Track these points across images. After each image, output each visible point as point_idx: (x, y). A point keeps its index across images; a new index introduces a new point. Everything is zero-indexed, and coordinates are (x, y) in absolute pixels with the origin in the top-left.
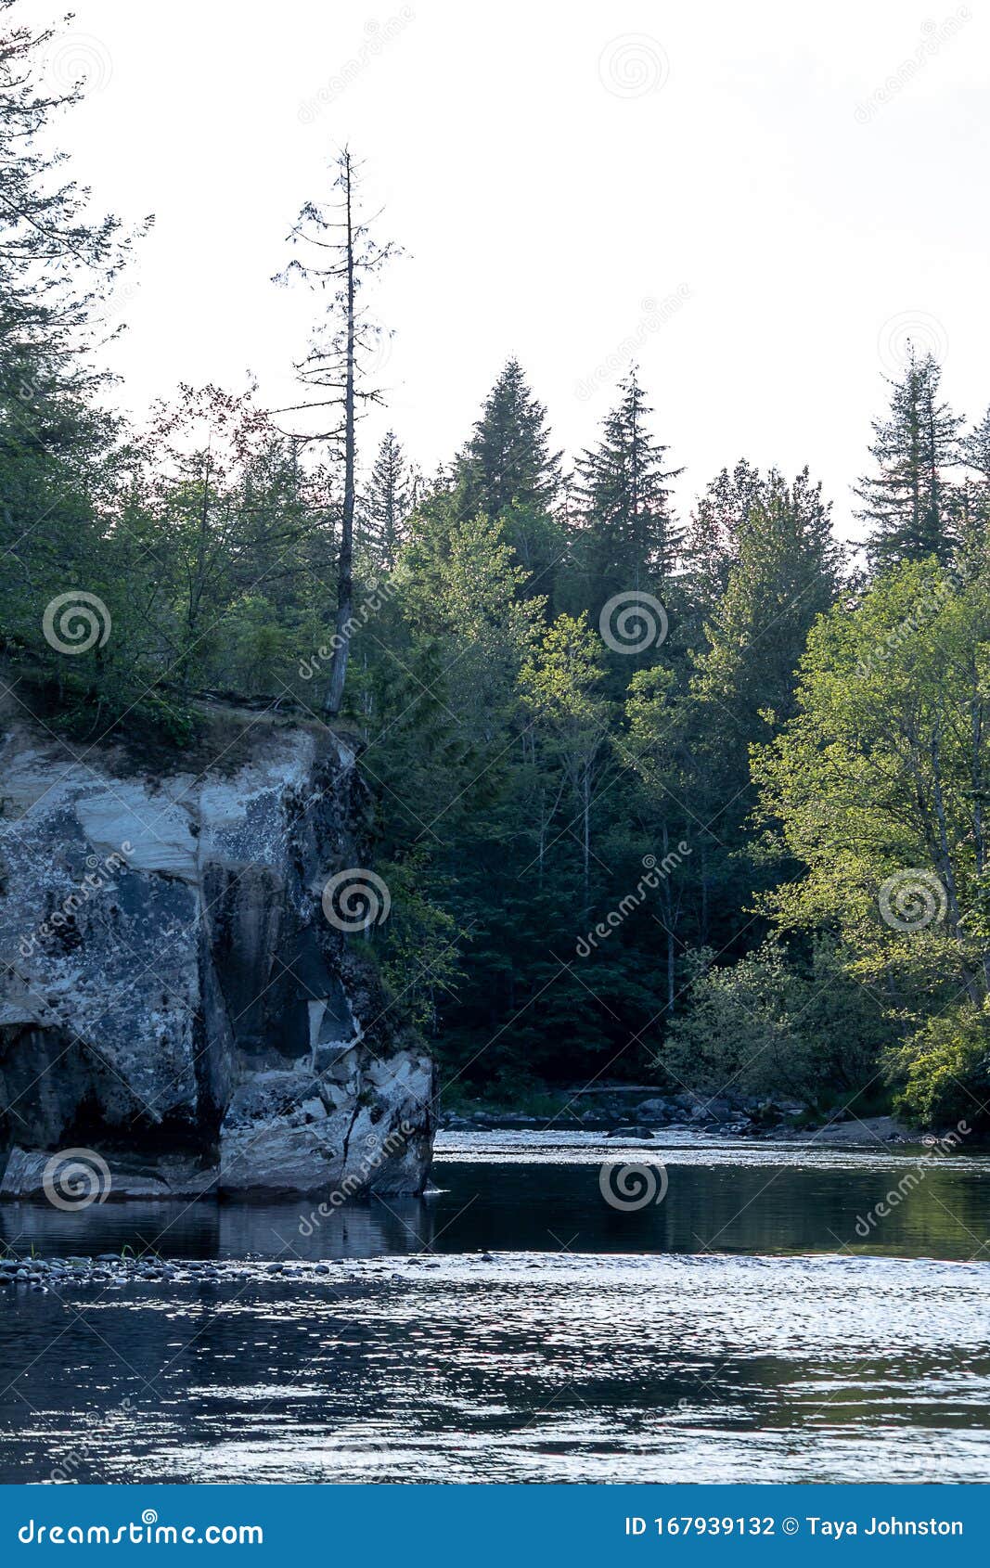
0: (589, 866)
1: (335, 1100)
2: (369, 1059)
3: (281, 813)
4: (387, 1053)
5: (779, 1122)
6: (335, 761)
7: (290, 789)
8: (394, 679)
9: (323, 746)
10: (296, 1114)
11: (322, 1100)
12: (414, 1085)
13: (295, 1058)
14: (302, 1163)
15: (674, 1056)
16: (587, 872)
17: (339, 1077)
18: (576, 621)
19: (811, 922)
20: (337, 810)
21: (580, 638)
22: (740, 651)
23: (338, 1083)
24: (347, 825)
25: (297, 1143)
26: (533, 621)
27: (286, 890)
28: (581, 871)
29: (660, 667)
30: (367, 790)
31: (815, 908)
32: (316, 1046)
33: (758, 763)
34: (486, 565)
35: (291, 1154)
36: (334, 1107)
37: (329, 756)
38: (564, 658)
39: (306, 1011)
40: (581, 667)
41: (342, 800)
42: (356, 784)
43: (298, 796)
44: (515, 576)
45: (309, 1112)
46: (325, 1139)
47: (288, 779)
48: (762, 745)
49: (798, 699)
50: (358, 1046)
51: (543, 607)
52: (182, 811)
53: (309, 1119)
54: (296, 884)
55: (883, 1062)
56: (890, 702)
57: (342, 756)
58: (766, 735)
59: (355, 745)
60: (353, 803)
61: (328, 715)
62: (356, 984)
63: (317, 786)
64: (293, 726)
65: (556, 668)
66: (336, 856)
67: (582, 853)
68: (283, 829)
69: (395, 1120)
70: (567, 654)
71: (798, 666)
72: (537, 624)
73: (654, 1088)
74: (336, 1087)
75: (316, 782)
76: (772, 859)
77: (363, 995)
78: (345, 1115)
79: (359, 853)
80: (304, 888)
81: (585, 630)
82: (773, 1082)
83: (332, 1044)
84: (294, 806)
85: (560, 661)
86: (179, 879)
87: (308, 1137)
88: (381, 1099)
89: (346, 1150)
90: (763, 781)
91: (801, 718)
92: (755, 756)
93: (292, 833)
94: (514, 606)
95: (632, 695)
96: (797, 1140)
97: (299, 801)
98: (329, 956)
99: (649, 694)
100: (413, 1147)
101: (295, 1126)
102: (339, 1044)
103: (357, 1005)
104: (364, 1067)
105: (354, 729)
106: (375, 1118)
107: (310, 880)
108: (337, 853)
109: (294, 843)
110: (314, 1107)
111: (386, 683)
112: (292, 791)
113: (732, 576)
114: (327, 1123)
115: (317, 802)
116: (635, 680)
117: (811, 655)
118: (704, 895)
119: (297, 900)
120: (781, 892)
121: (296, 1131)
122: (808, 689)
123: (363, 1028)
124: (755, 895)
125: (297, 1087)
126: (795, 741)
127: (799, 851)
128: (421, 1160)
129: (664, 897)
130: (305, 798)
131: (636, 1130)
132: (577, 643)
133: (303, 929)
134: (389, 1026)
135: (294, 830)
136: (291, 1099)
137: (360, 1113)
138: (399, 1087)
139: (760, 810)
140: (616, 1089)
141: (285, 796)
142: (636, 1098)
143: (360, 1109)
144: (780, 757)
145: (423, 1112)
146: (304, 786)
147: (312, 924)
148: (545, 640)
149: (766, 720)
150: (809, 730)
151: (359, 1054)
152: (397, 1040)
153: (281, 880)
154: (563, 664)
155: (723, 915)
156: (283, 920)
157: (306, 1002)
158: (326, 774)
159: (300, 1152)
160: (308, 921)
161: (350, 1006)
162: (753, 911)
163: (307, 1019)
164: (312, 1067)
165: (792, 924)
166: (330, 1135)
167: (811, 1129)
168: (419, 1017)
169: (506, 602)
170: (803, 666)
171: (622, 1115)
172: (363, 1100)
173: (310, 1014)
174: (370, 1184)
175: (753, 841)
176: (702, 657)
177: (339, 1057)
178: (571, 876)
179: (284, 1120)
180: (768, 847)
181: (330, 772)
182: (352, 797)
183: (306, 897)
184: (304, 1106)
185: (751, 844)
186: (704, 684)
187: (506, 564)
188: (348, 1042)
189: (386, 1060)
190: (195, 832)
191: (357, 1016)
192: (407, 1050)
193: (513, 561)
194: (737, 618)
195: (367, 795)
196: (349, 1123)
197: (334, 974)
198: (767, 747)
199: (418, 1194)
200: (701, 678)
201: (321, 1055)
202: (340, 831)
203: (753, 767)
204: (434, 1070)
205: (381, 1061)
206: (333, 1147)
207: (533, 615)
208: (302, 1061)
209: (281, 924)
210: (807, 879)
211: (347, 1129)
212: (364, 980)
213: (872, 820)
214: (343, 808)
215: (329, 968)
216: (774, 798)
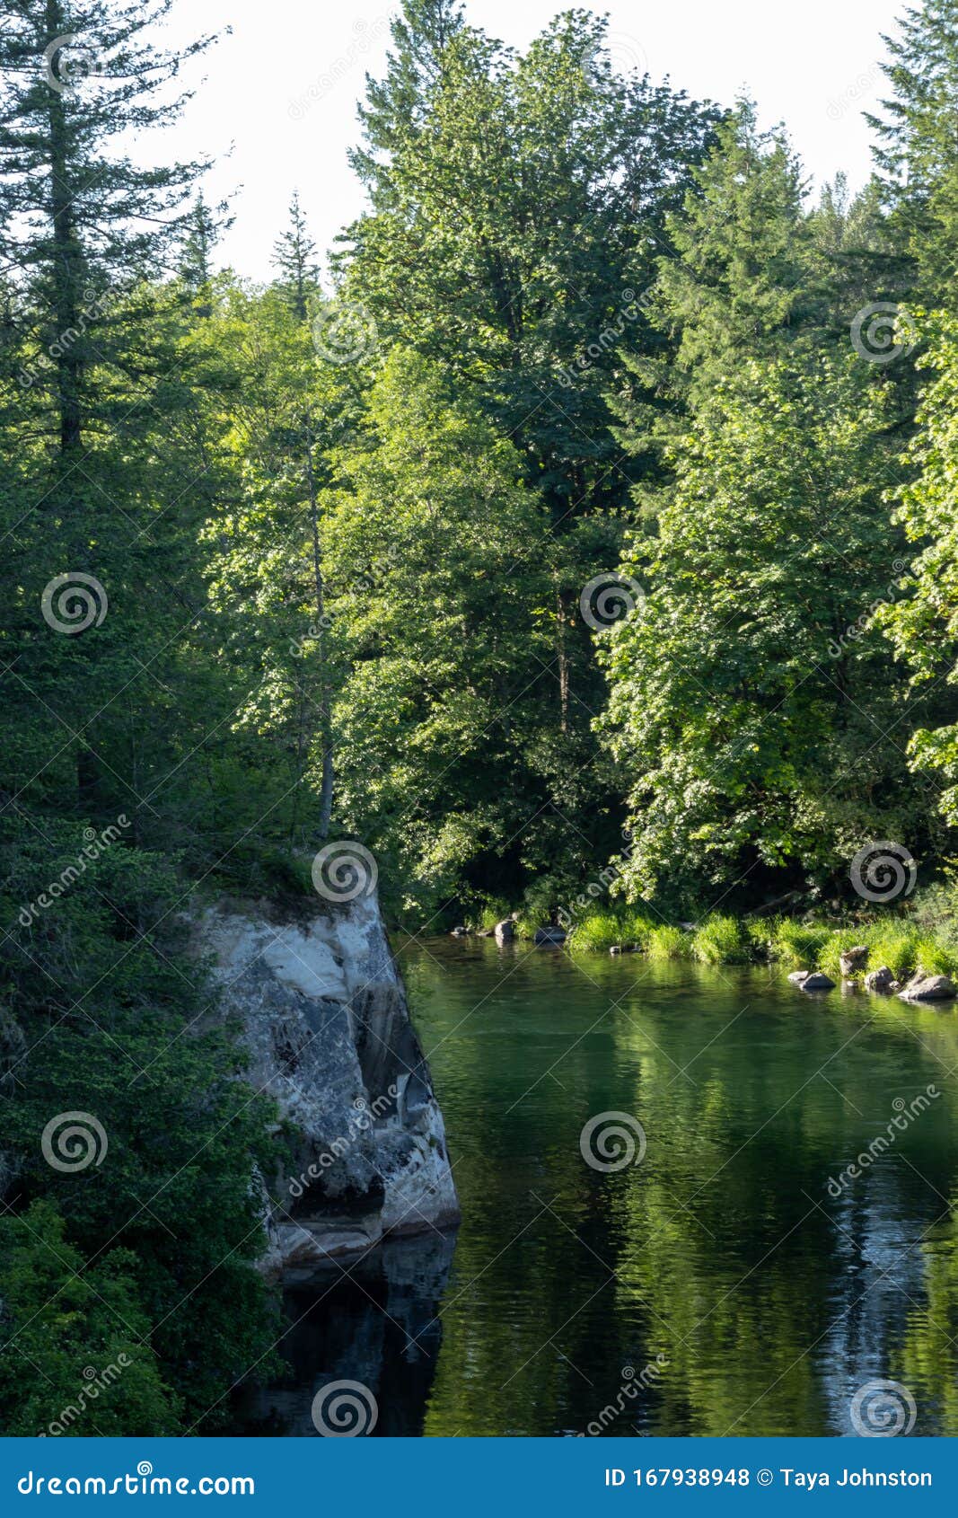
1: (422, 1148)
10: (410, 1163)
11: (418, 1149)
13: (387, 1118)
17: (421, 1129)
23: (421, 1134)
32: (403, 1109)
39: (396, 1083)
46: (429, 1179)
52: (326, 947)
68: (388, 951)
74: (420, 1137)
83: (416, 1107)
86: (334, 1001)
101: (412, 1173)
102: (421, 1106)
106: (441, 1155)
136: (401, 1152)
137: (433, 1154)
143: (432, 1151)
153: (397, 993)
157: (396, 1076)
159: (418, 1192)
161: (426, 1076)
164: (401, 1124)
172: (430, 1143)
173: (398, 1085)
177: (421, 1116)
184: (412, 1156)
188: (426, 1103)
190: (340, 962)
201: (410, 1115)
208: (392, 1120)
211: (435, 1168)
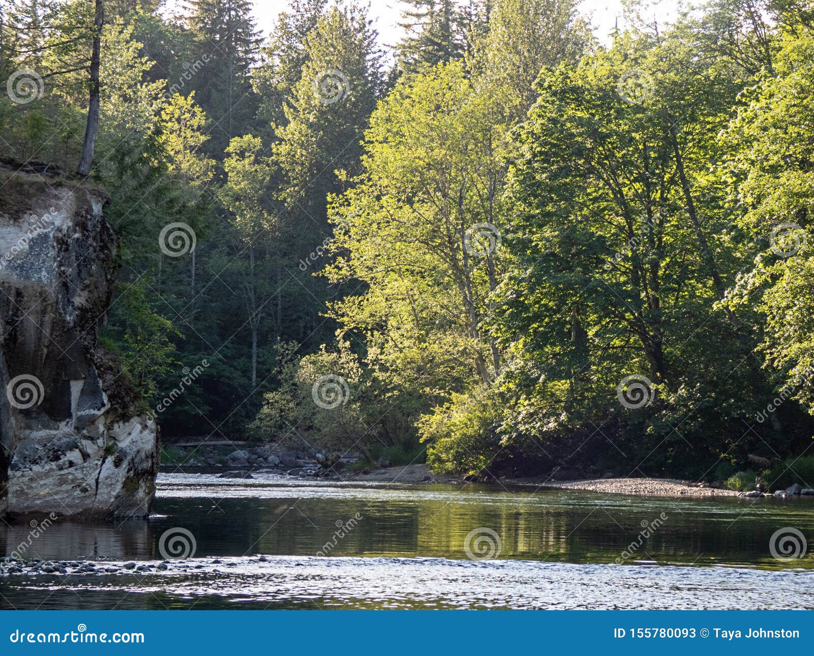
0: (196, 280)
1: (89, 451)
2: (112, 422)
3: (53, 247)
4: (125, 418)
5: (342, 467)
6: (89, 210)
7: (59, 230)
8: (130, 152)
9: (81, 200)
10: (62, 460)
11: (80, 451)
12: (143, 441)
13: (60, 421)
14: (66, 495)
15: (268, 419)
16: (193, 284)
17: (92, 435)
18: (186, 99)
19: (368, 324)
20: (91, 245)
21: (189, 111)
22: (311, 126)
23: (92, 439)
24: (98, 257)
25: (62, 481)
26: (156, 98)
27: (57, 303)
28: (189, 284)
29: (250, 136)
30: (111, 231)
31: (371, 314)
32: (76, 413)
33: (333, 208)
34: (121, 56)
35: (58, 489)
36: (89, 456)
37: (86, 207)
38: (176, 126)
39: (69, 387)
40: (189, 133)
41: (95, 239)
42: (104, 227)
43: (64, 235)
44: (143, 64)
45: (71, 459)
46: (83, 479)
47: (58, 223)
48: (337, 195)
49: (363, 163)
50: (107, 412)
51: (163, 88)
53: (71, 464)
54: (63, 298)
55: (420, 425)
56: (429, 166)
57: (94, 207)
58: (339, 188)
59: (102, 199)
60: (102, 241)
61: (81, 176)
62: (105, 369)
63: (77, 228)
64: (59, 185)
65: (171, 133)
66: (91, 278)
67: (189, 271)
68: (55, 258)
69: (131, 465)
70: (179, 123)
71: (363, 138)
72: (159, 100)
73: (240, 443)
74: (90, 442)
75: (77, 225)
76: (343, 278)
77: (109, 377)
78: (96, 462)
79: (106, 276)
80: (69, 301)
81: (193, 106)
82: (339, 439)
83: (87, 412)
84: (62, 243)
85: (174, 129)
87: (70, 477)
88: (121, 450)
89: (97, 486)
90: (337, 222)
91: (364, 176)
92: (331, 203)
93: (60, 262)
94: (141, 87)
95: (229, 155)
96: (356, 480)
97: (65, 239)
98: (87, 349)
99: (242, 154)
100: (143, 484)
101: (61, 469)
102: (93, 412)
103: (106, 384)
104: (109, 428)
105: (101, 187)
106: (117, 464)
107: (73, 296)
108: (91, 276)
109: (62, 268)
110: (74, 456)
111: (124, 155)
112: (61, 231)
113: (304, 68)
114: (84, 467)
115: (78, 239)
116: (231, 144)
117: (372, 130)
118: (279, 302)
119: (64, 309)
120: (347, 302)
121: (62, 472)
122: (371, 156)
123: (109, 400)
124: (328, 304)
125: (62, 441)
126: (360, 193)
127: (361, 274)
128: (148, 494)
129: (250, 304)
130: (69, 237)
131: (240, 473)
132: (187, 115)
133: (68, 330)
134: (127, 399)
135: (62, 259)
136: (58, 450)
137: (107, 461)
138: (133, 442)
139: (335, 242)
140: (213, 443)
141: (56, 235)
142: (228, 449)
143: (107, 458)
144: (349, 205)
145: (150, 460)
146: (69, 228)
147: (75, 327)
148: (163, 112)
149: (340, 177)
150: (371, 186)
151: (106, 418)
152: (132, 409)
153: (53, 295)
154: (176, 131)
155: (294, 317)
156: (54, 323)
157: (69, 381)
158: (84, 219)
159: (65, 487)
160: (72, 325)
161: (101, 384)
162: (326, 315)
163: (69, 394)
164: (73, 427)
165: (353, 325)
166: (86, 475)
167: (366, 473)
168: (146, 392)
169: (136, 84)
170: (367, 139)
171: (217, 463)
172: (108, 451)
173: (72, 390)
174: (114, 511)
175: (330, 265)
176: (281, 128)
177: (92, 420)
178: (182, 287)
179: (54, 465)
180: (340, 269)
181: (86, 218)
182: (101, 236)
183: (70, 307)
184: (68, 455)
185: (328, 268)
186: (284, 149)
187: (136, 55)
188: (99, 410)
189: (124, 422)
191: (105, 391)
192: (138, 416)
193: (141, 54)
194: (308, 102)
195: (112, 235)
196: (99, 467)
197: (90, 362)
198: (341, 196)
199: (145, 518)
200: (280, 144)
201: (79, 419)
202: (93, 260)
203: (330, 211)
204: (157, 430)
205: (121, 424)
206: (87, 484)
207: (156, 94)
208: (65, 423)
209: (53, 326)
210: (367, 293)
211: (97, 472)
212: (110, 366)
213: (414, 252)
214: (95, 244)
215: (86, 357)
216: (345, 234)
